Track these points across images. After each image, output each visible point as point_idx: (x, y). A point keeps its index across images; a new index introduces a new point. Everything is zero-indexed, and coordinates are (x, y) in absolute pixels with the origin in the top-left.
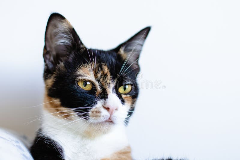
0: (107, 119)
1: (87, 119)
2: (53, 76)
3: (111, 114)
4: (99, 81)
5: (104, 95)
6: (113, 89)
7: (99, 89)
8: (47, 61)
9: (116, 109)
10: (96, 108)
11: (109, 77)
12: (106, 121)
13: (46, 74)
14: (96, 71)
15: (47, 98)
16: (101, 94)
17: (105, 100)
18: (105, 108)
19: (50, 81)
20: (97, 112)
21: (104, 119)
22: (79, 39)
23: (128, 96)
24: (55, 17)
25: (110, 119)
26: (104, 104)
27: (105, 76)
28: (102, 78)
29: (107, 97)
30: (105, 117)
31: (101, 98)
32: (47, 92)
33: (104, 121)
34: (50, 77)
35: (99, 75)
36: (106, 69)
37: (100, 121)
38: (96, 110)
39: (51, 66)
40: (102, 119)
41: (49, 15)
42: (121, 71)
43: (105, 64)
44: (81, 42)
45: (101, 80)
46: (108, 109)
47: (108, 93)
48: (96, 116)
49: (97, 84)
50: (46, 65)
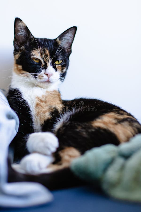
0: (46, 80)
1: (36, 79)
2: (19, 53)
3: (49, 78)
4: (43, 59)
5: (45, 67)
6: (51, 64)
7: (43, 63)
8: (15, 45)
9: (52, 75)
10: (41, 74)
11: (49, 56)
12: (46, 81)
13: (15, 52)
14: (41, 54)
15: (16, 65)
16: (44, 66)
17: (46, 70)
18: (45, 74)
19: (17, 56)
20: (41, 76)
21: (45, 80)
22: (30, 33)
23: (60, 65)
24: (17, 20)
25: (48, 80)
26: (45, 72)
27: (47, 56)
28: (45, 58)
29: (47, 68)
30: (45, 79)
31: (44, 69)
32: (15, 62)
33: (45, 81)
34: (17, 53)
35: (43, 56)
36: (47, 52)
37: (43, 81)
38: (41, 75)
39: (17, 48)
40: (44, 80)
41: (15, 19)
42: (56, 53)
43: (47, 49)
44: (31, 34)
45: (44, 58)
46: (47, 75)
47: (48, 66)
48: (41, 79)
49: (42, 61)
50: (15, 47)
